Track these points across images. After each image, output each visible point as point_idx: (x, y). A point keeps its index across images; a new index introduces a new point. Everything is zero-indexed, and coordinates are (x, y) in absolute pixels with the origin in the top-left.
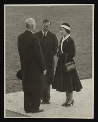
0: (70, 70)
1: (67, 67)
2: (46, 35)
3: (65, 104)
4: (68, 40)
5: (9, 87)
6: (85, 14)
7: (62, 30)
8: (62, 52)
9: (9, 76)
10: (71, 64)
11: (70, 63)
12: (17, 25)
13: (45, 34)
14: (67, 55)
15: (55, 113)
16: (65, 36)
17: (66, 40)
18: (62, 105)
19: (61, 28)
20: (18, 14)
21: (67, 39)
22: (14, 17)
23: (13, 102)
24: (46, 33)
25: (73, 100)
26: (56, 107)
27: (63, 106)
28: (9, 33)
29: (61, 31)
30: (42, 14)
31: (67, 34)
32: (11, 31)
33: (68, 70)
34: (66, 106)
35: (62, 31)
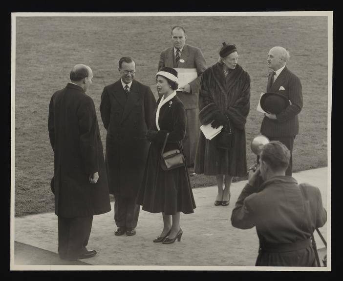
0: (171, 167)
1: (166, 161)
2: (128, 89)
3: (161, 238)
4: (171, 103)
5: (44, 200)
6: (210, 50)
7: (161, 82)
8: (159, 129)
9: (44, 177)
10: (177, 154)
11: (174, 152)
12: (65, 69)
13: (127, 87)
14: (168, 134)
15: (141, 257)
16: (166, 95)
17: (168, 103)
18: (155, 241)
19: (159, 78)
20: (68, 47)
21: (170, 100)
22: (59, 52)
23: (53, 231)
24: (129, 85)
25: (181, 230)
26: (143, 244)
27: (157, 243)
28: (49, 85)
29: (158, 84)
30: (120, 46)
31: (171, 91)
32: (51, 82)
33: (169, 167)
34: (163, 243)
35: (161, 84)
